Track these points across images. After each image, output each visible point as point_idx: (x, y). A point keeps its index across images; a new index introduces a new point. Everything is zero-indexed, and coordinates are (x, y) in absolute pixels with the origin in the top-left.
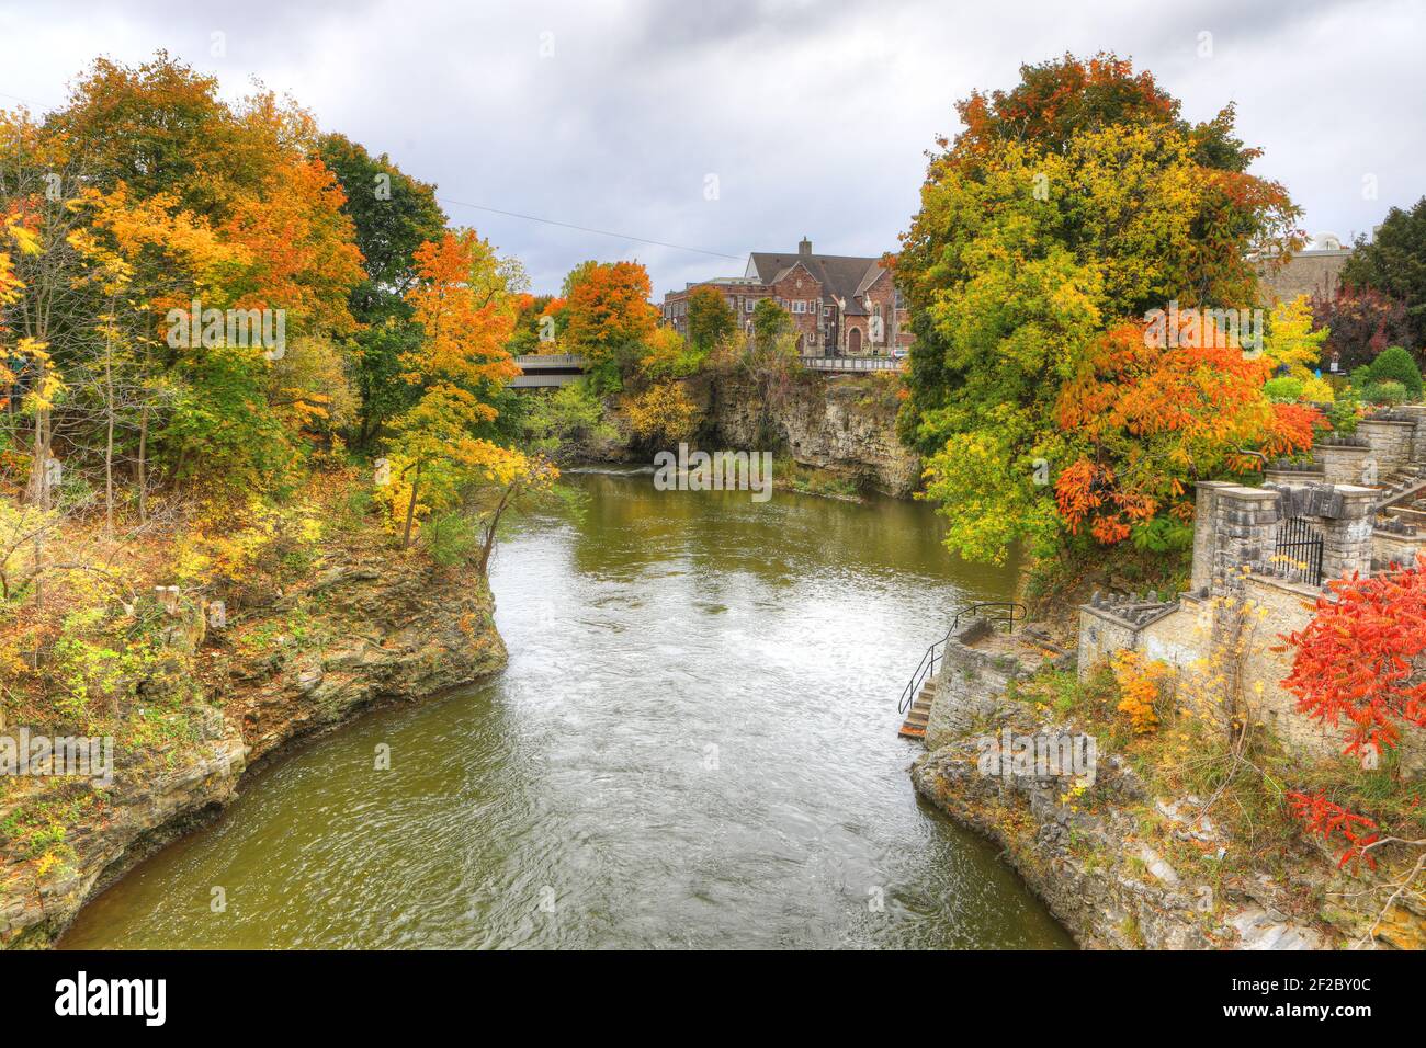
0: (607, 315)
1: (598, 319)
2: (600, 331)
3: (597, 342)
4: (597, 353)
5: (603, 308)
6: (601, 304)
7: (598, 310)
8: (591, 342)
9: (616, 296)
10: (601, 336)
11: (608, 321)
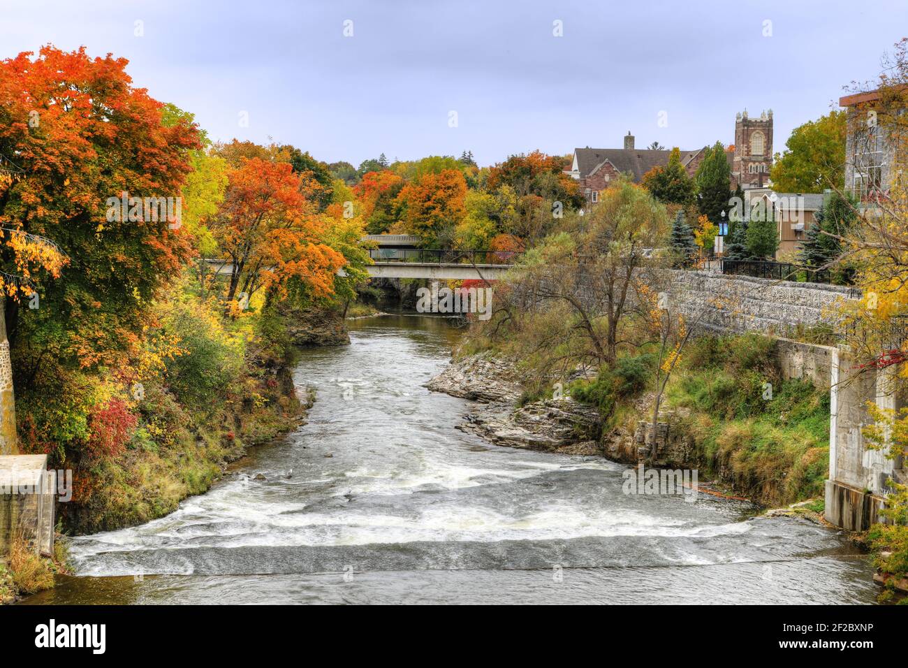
0: (434, 208)
1: (426, 211)
2: (428, 219)
3: (426, 227)
4: (425, 235)
5: (430, 204)
6: (429, 200)
7: (426, 204)
8: (422, 227)
9: (440, 194)
10: (429, 223)
11: (433, 213)
